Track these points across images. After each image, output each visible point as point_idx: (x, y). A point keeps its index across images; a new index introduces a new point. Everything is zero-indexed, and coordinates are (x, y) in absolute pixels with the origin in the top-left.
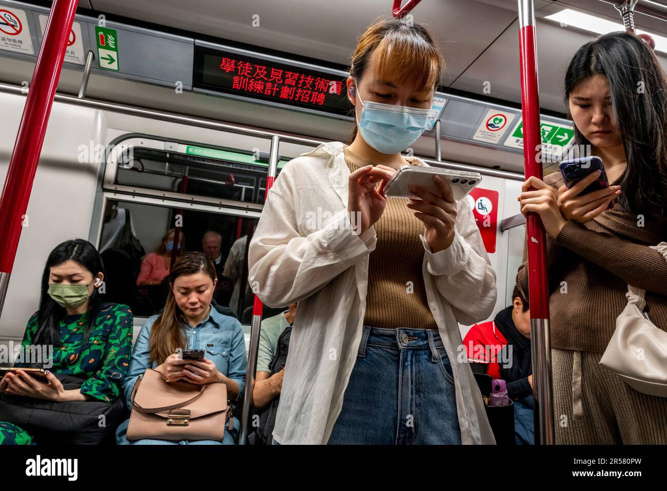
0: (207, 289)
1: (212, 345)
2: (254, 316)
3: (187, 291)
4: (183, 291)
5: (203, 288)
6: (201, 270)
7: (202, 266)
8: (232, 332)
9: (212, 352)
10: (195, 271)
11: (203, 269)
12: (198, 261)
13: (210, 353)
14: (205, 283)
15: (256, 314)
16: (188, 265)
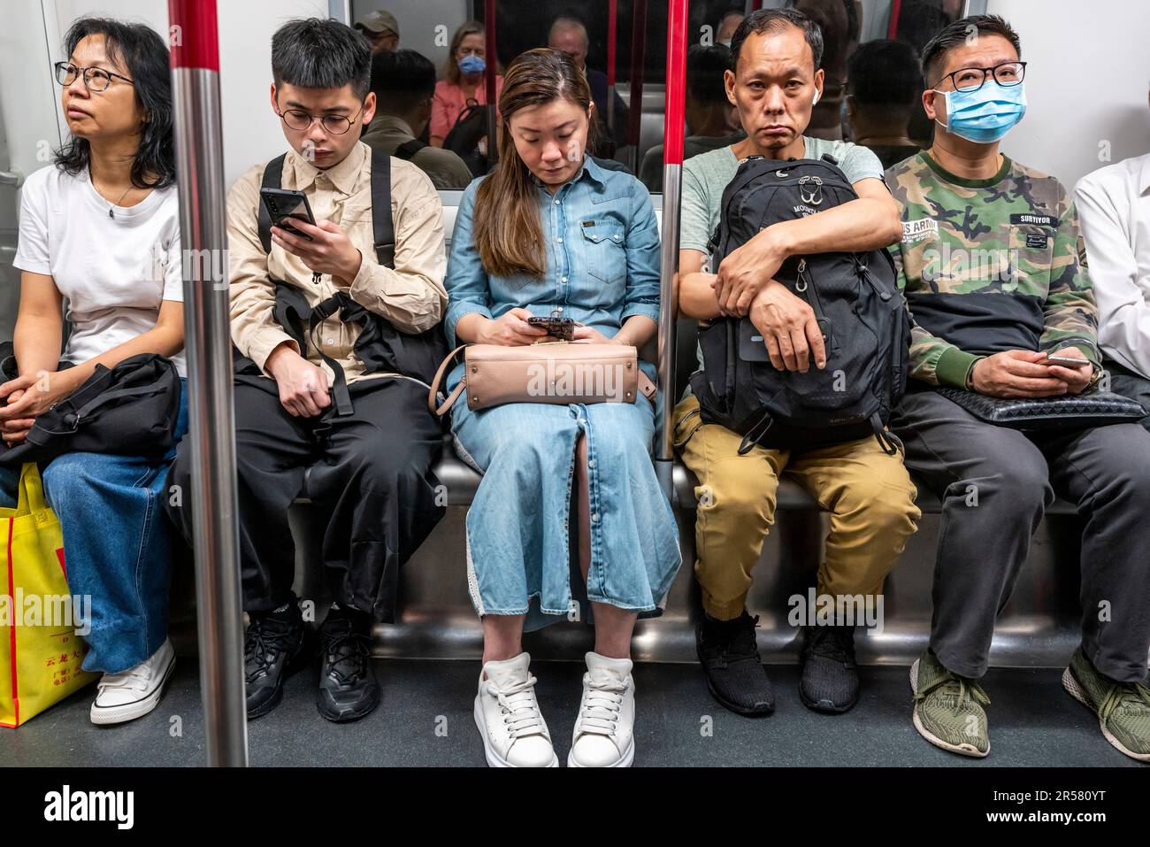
0: (575, 129)
1: (593, 224)
2: (668, 165)
3: (537, 139)
4: (528, 136)
5: (567, 130)
6: (560, 93)
7: (562, 84)
8: (628, 200)
9: (594, 237)
10: (549, 97)
11: (564, 91)
12: (551, 74)
13: (592, 241)
14: (570, 120)
15: (670, 163)
16: (533, 87)
